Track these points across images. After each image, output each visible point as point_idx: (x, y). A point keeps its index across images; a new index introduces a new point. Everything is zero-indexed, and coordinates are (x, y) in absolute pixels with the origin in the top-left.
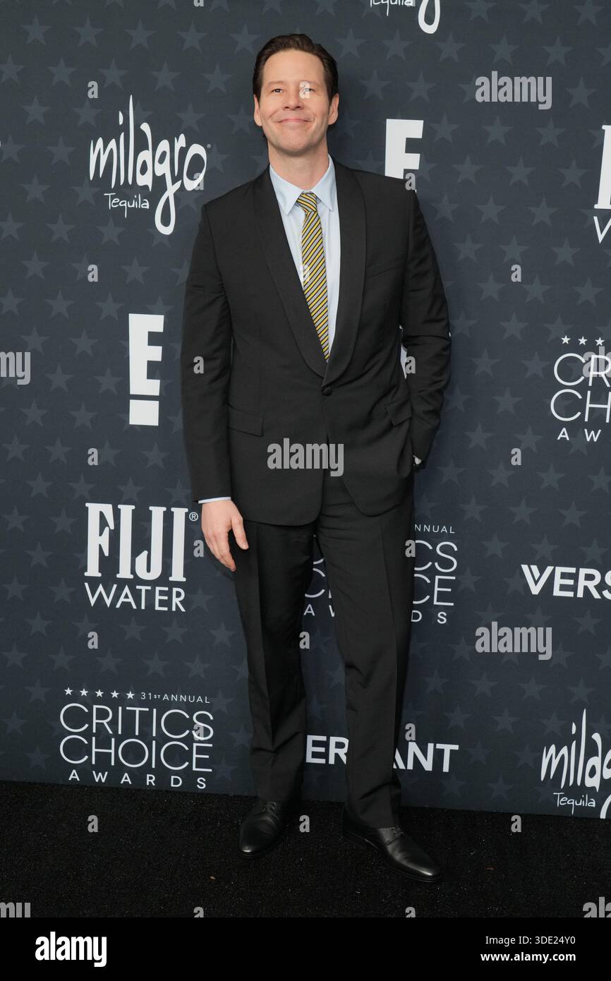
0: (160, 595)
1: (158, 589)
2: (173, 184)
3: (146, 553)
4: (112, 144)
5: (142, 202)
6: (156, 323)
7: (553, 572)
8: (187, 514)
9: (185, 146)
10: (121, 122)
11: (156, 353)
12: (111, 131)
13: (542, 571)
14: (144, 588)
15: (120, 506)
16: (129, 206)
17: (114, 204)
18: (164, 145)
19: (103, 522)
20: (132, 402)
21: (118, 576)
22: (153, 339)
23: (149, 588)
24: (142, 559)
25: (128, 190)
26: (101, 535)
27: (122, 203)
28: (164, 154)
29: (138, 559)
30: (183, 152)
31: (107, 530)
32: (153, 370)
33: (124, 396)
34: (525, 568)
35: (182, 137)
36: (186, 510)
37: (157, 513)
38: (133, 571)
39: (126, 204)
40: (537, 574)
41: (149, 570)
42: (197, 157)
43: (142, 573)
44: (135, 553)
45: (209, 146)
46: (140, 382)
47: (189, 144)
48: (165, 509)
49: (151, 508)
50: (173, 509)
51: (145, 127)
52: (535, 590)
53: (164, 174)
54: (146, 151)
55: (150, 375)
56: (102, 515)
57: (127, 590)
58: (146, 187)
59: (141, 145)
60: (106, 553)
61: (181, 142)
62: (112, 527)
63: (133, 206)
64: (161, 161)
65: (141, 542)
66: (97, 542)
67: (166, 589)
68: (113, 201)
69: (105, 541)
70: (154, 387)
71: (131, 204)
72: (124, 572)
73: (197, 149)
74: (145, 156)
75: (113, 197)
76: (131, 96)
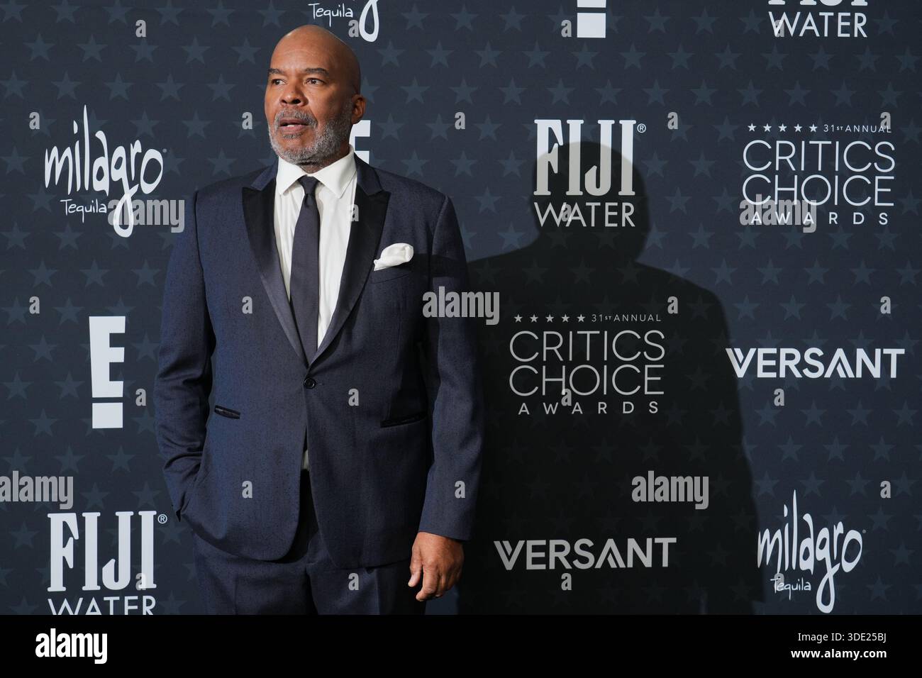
0: (129, 605)
1: (127, 598)
2: (130, 188)
3: (113, 561)
4: (68, 152)
5: (100, 207)
6: (117, 324)
7: (525, 546)
8: (155, 517)
9: (140, 151)
10: (76, 130)
11: (118, 355)
12: (66, 140)
13: (514, 547)
14: (112, 599)
15: (84, 514)
16: (86, 211)
17: (71, 210)
18: (120, 152)
19: (67, 532)
20: (95, 406)
21: (84, 588)
22: (115, 340)
23: (118, 598)
24: (109, 568)
25: (85, 196)
26: (64, 546)
27: (79, 209)
28: (120, 160)
29: (105, 569)
30: (139, 157)
31: (71, 541)
32: (116, 372)
33: (86, 400)
34: (497, 544)
35: (138, 143)
36: (155, 513)
37: (124, 518)
38: (100, 582)
39: (83, 209)
40: (509, 549)
41: (116, 579)
42: (153, 162)
43: (110, 583)
44: (102, 562)
45: (165, 151)
46: (103, 384)
47: (145, 150)
48: (132, 513)
49: (117, 514)
50: (140, 513)
51: (101, 135)
52: (509, 565)
53: (121, 179)
54: (102, 157)
55: (113, 377)
56: (65, 525)
57: (93, 603)
58: (103, 192)
59: (97, 151)
60: (71, 566)
61: (137, 148)
62: (77, 537)
63: (91, 211)
64: (118, 166)
65: (108, 551)
66: (60, 553)
67: (136, 598)
68: (70, 207)
69: (69, 552)
70: (117, 389)
71: (88, 209)
72: (91, 584)
73: (153, 154)
74: (102, 162)
75: (69, 203)
76: (85, 106)
